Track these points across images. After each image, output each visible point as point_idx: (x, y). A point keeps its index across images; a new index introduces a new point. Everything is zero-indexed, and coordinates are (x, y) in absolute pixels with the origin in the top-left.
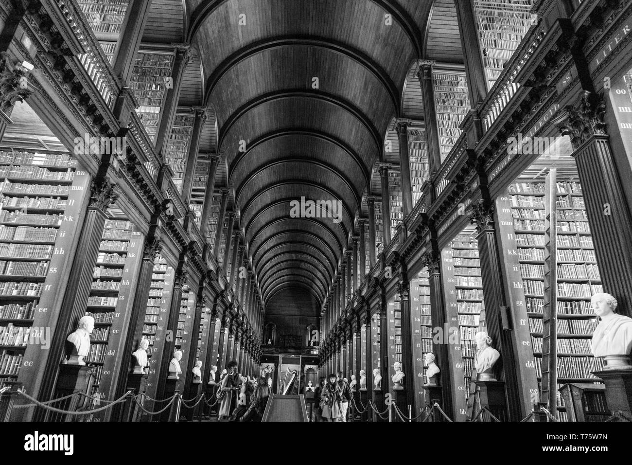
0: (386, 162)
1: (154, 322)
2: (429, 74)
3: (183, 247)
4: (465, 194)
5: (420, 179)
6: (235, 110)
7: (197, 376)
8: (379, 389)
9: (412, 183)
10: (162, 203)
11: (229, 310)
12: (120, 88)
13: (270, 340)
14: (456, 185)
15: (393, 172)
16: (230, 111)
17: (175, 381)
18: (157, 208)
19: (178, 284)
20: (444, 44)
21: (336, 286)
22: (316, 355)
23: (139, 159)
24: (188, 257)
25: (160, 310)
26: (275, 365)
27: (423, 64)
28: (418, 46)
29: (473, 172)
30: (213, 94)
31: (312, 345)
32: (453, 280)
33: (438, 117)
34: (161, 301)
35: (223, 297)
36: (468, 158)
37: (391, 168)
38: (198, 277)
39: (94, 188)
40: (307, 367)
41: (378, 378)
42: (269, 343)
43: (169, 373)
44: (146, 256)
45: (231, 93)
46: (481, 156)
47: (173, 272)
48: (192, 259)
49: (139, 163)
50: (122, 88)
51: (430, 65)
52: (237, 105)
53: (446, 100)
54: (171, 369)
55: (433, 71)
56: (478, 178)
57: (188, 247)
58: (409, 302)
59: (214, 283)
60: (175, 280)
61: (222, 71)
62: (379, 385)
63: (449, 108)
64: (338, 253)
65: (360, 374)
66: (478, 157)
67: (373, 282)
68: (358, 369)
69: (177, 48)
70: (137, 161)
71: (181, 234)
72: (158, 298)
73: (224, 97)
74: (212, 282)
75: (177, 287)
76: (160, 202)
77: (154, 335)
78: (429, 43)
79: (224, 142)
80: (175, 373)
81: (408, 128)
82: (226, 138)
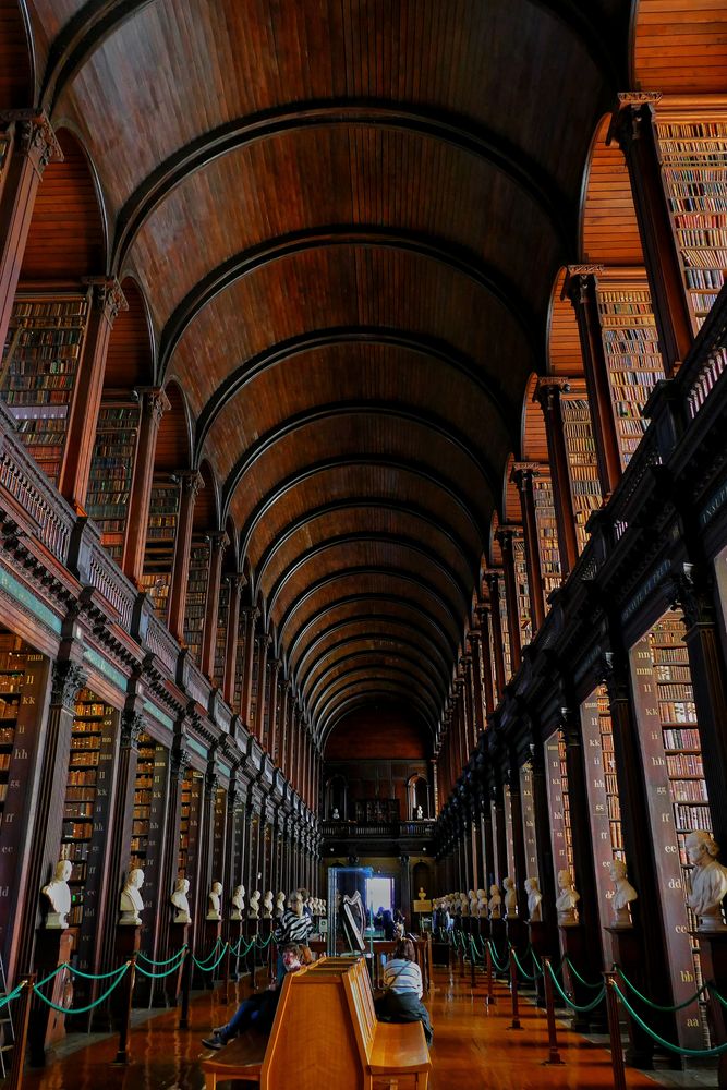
0: (527, 460)
1: (88, 815)
2: (591, 293)
3: (133, 667)
5: (591, 499)
6: (222, 382)
7: (179, 909)
9: (576, 508)
10: (80, 597)
13: (336, 810)
14: (641, 530)
15: (541, 479)
16: (214, 384)
17: (133, 927)
18: (70, 605)
20: (618, 230)
24: (143, 683)
25: (96, 792)
27: (577, 272)
30: (175, 355)
31: (420, 816)
32: (655, 712)
33: (612, 379)
34: (97, 775)
35: (225, 747)
37: (537, 474)
38: (170, 718)
42: (337, 816)
43: (121, 914)
45: (211, 350)
47: (117, 715)
48: (155, 686)
51: (593, 275)
52: (226, 372)
53: (628, 343)
54: (124, 905)
55: (599, 287)
56: (680, 520)
57: (142, 667)
58: (581, 749)
59: (205, 723)
61: (189, 311)
62: (537, 910)
63: (634, 361)
64: (455, 635)
72: (91, 768)
73: (199, 361)
75: (126, 745)
76: (75, 594)
77: (88, 841)
78: (586, 230)
79: (206, 444)
80: (132, 912)
81: (562, 396)
82: (208, 436)
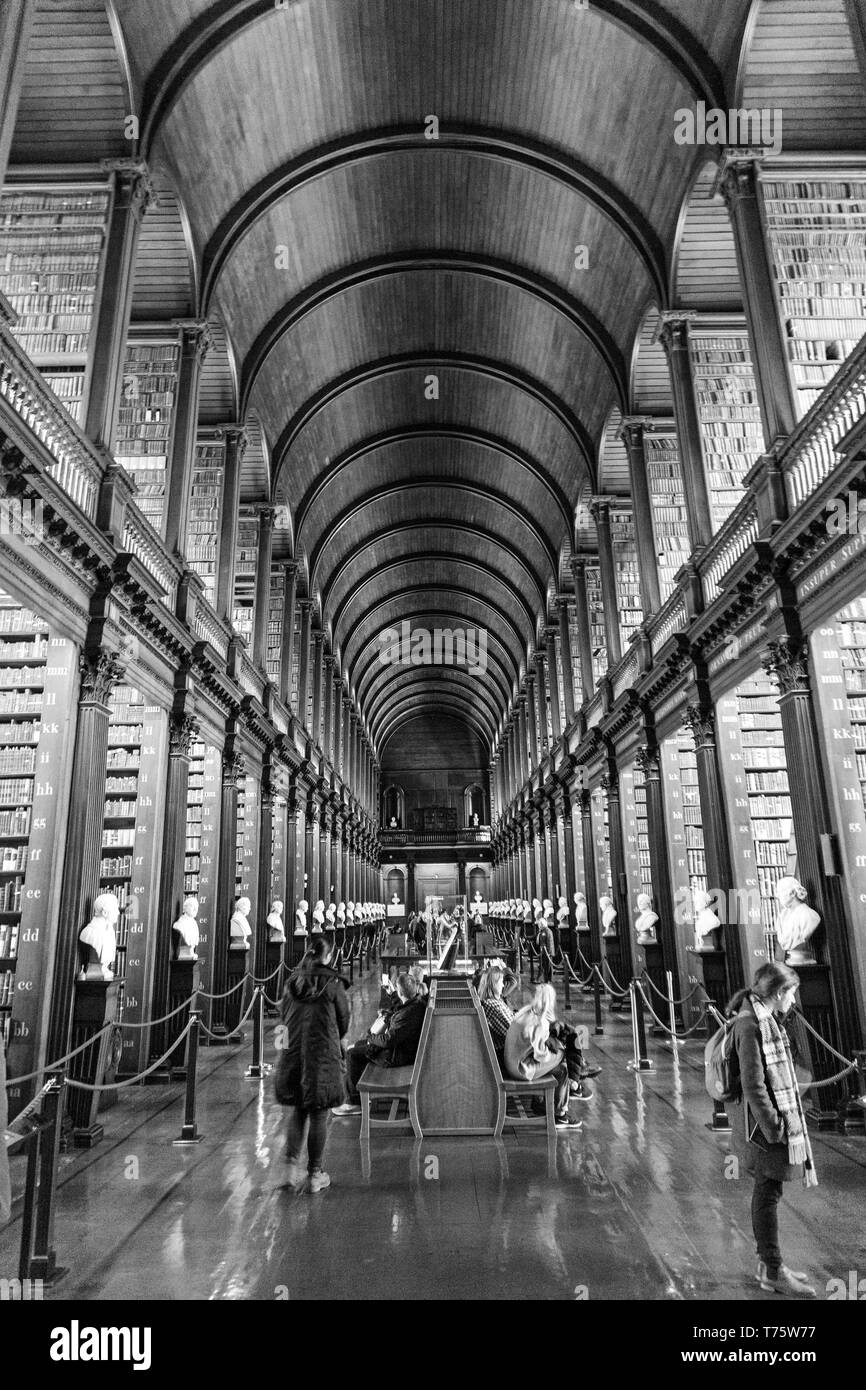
0: (605, 493)
1: (195, 849)
2: (683, 341)
3: (232, 709)
4: (757, 610)
5: (673, 540)
6: (296, 409)
7: (276, 929)
8: (613, 934)
9: (658, 549)
10: (193, 651)
11: (317, 791)
12: (104, 468)
13: (393, 819)
14: (738, 595)
15: (618, 512)
16: (290, 412)
17: (242, 953)
18: (184, 660)
19: (228, 777)
20: (712, 272)
21: (517, 715)
22: (487, 843)
23: (152, 595)
24: (240, 723)
25: (202, 828)
26: (408, 866)
27: (670, 318)
28: (661, 281)
29: (768, 581)
30: (255, 389)
31: (476, 823)
32: (739, 758)
33: (703, 430)
34: (202, 812)
35: (305, 770)
36: (756, 558)
37: (615, 507)
38: (260, 750)
39: (85, 667)
40: (470, 866)
41: (608, 915)
42: (394, 824)
43: (231, 940)
44: (174, 749)
45: (287, 378)
46: (781, 556)
47: (218, 756)
48: (249, 726)
49: (153, 602)
50: (108, 467)
51: (685, 321)
52: (301, 398)
53: (719, 395)
54: (234, 932)
55: (692, 334)
56: (779, 591)
57: (240, 708)
58: (660, 782)
60: (224, 770)
61: (265, 348)
62: (611, 926)
63: (725, 411)
64: (517, 653)
65: (576, 900)
66: (776, 556)
67: (591, 735)
68: (572, 890)
69: (185, 329)
70: (149, 599)
71: (227, 690)
72: (196, 805)
73: (275, 391)
74: (287, 753)
75: (227, 783)
76: (188, 649)
77: (196, 873)
78: (681, 273)
79: (281, 475)
80: (242, 938)
81: (646, 436)
82: (283, 466)
